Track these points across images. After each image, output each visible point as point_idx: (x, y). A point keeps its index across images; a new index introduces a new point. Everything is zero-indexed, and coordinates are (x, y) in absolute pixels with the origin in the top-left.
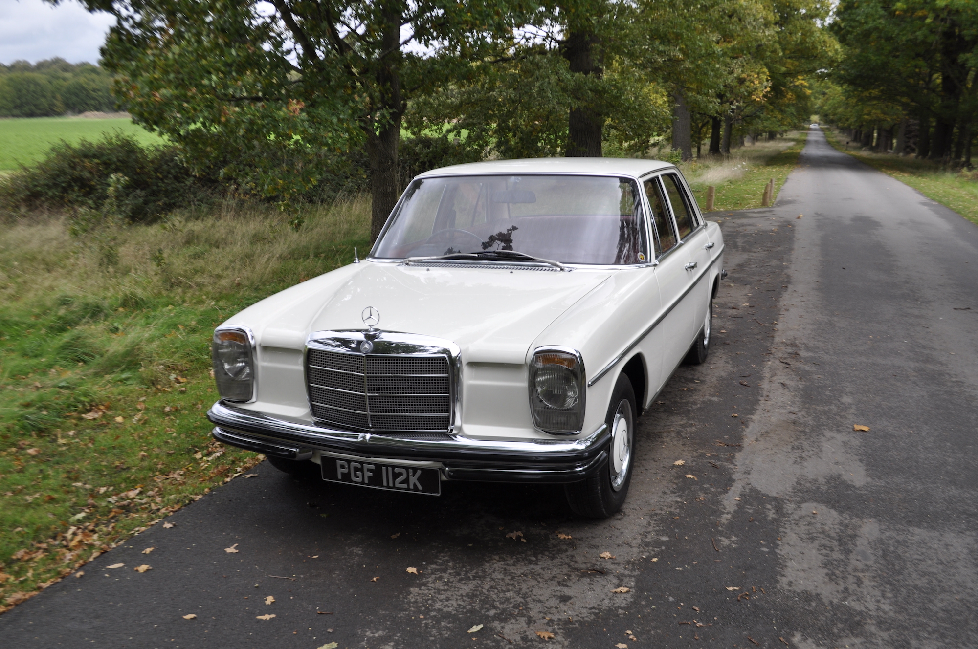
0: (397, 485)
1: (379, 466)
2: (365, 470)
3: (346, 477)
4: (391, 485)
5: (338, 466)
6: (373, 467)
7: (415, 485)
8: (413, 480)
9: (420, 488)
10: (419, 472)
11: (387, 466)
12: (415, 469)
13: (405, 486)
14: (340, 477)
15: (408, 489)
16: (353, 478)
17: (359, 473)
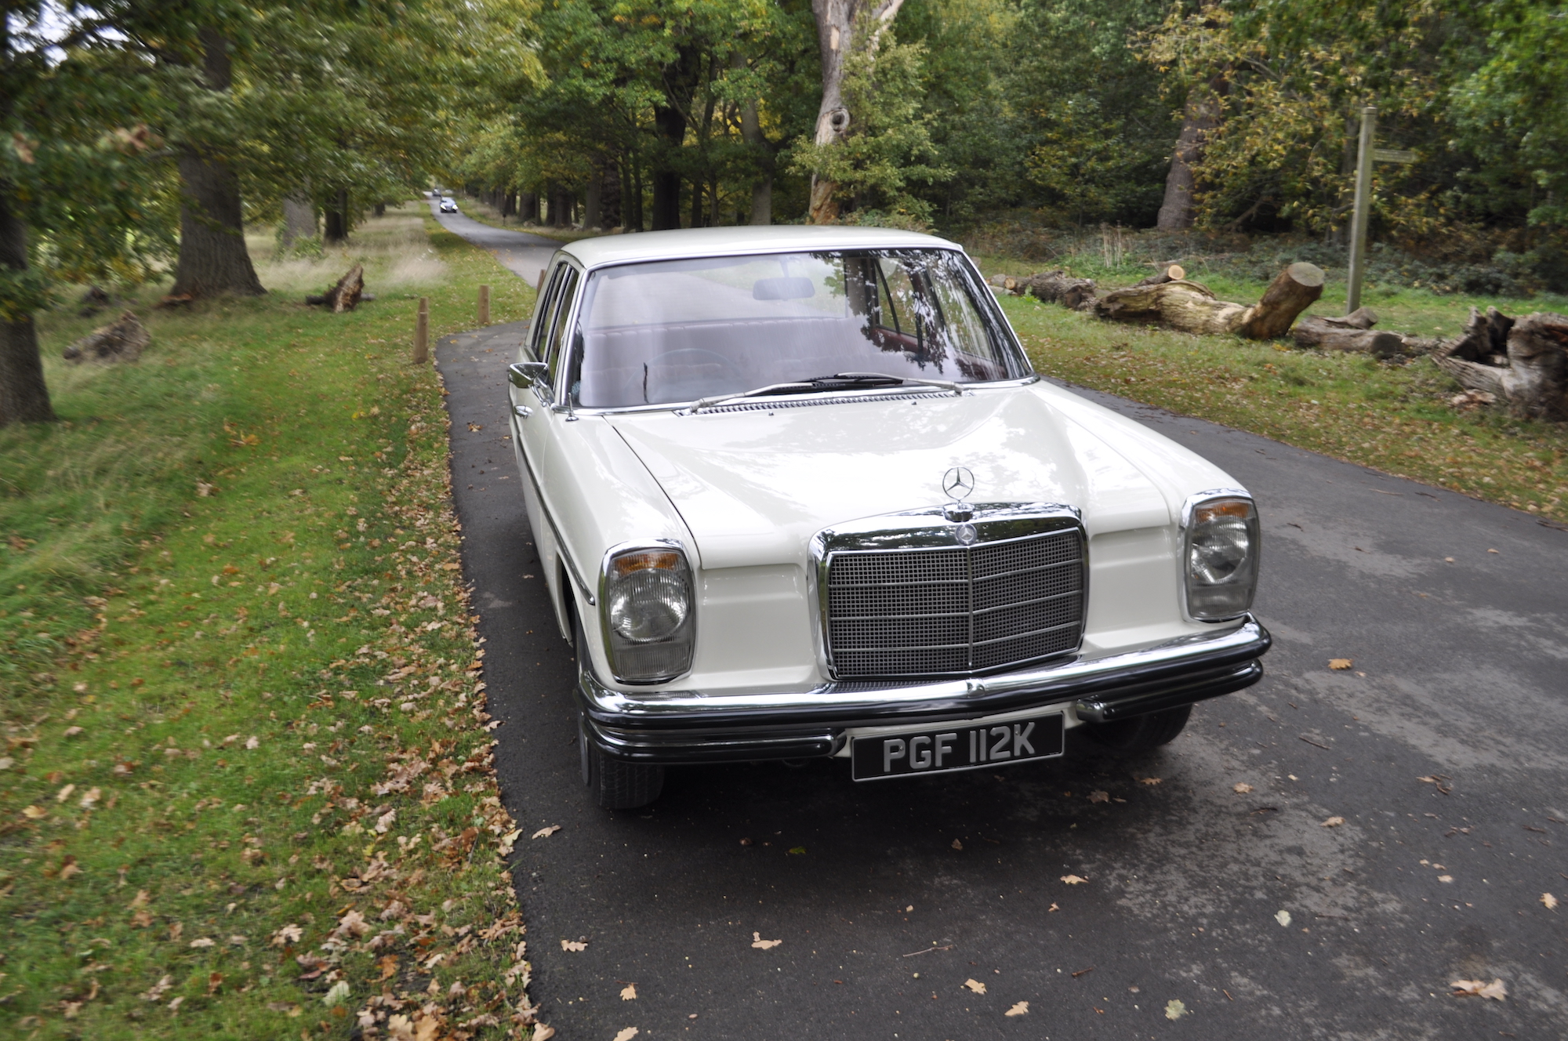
0: (994, 755)
1: (965, 732)
2: (938, 744)
3: (901, 765)
4: (983, 758)
5: (887, 750)
6: (952, 736)
7: (1023, 749)
8: (1021, 740)
9: (1031, 750)
10: (1032, 725)
11: (977, 729)
12: (1024, 723)
13: (1007, 754)
14: (888, 768)
15: (1013, 757)
16: (914, 764)
17: (926, 753)
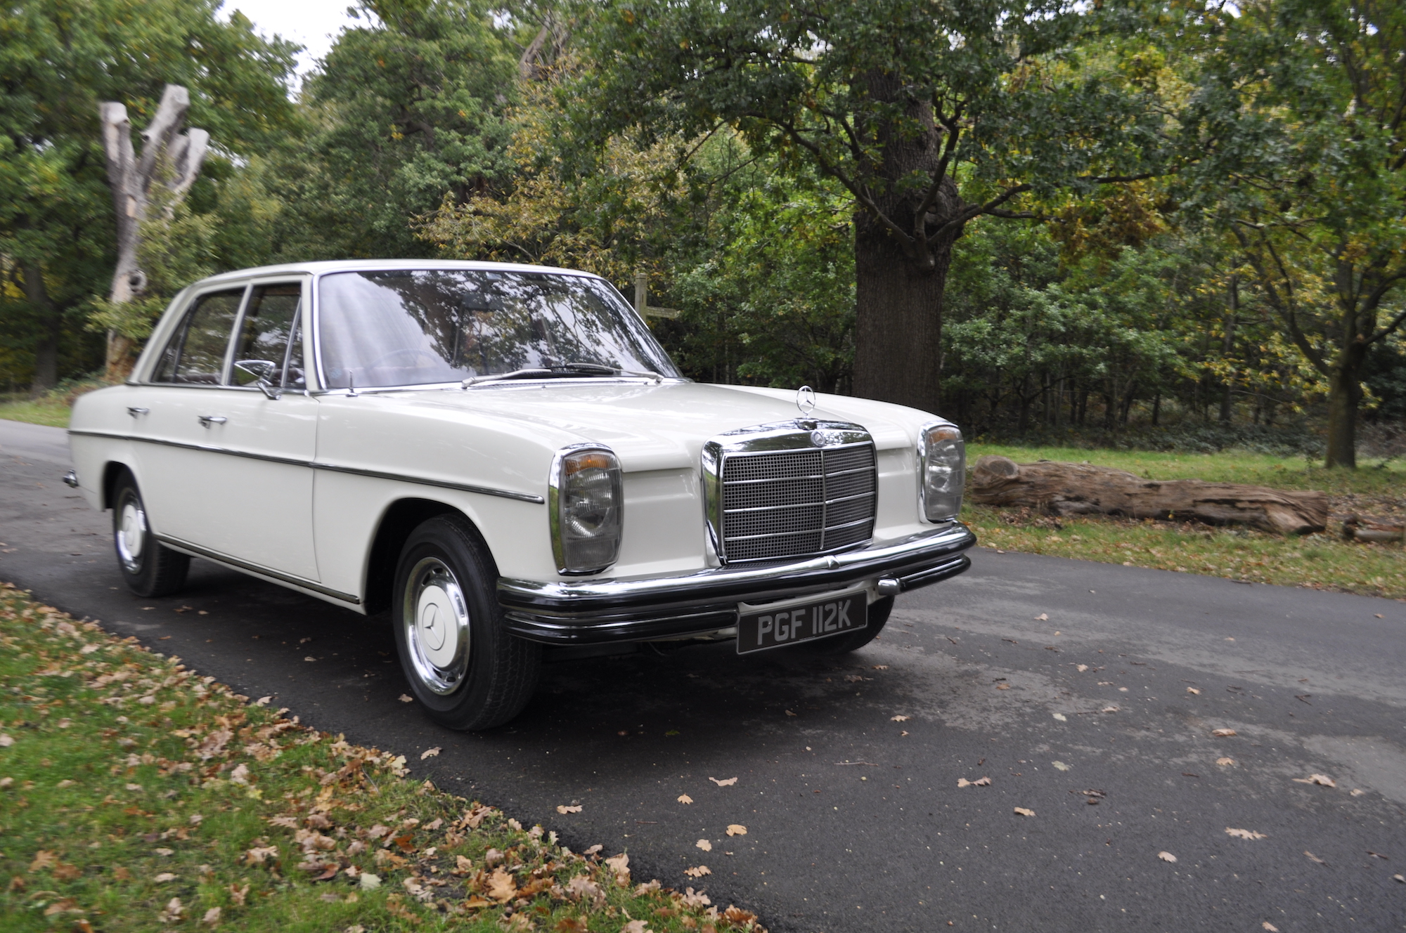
0: (828, 628)
1: (809, 607)
2: (794, 619)
3: (769, 638)
4: (820, 630)
5: (760, 625)
6: (802, 612)
7: (844, 622)
8: (843, 616)
9: (849, 623)
10: (848, 603)
11: (818, 604)
12: (843, 599)
13: (834, 627)
14: (760, 642)
15: (838, 630)
16: (778, 638)
17: (785, 628)
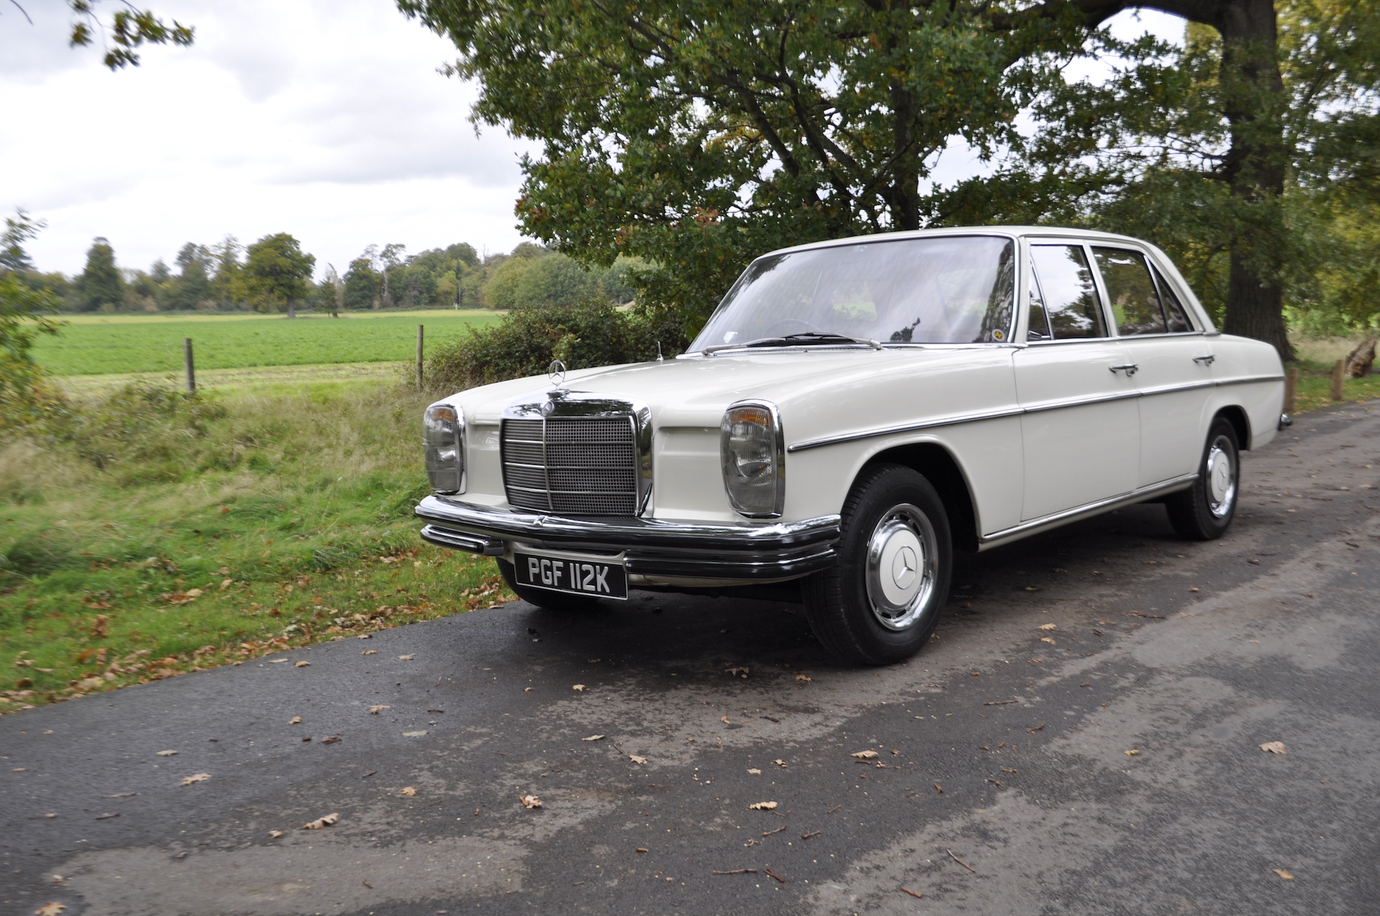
0: (585, 587)
1: (567, 563)
2: (554, 569)
3: (538, 577)
4: (579, 587)
5: (529, 565)
6: (561, 564)
7: (602, 586)
8: (601, 580)
9: (608, 590)
10: (606, 570)
11: (575, 562)
12: (602, 566)
13: (592, 588)
14: (532, 579)
15: (596, 592)
16: (544, 580)
17: (549, 574)
